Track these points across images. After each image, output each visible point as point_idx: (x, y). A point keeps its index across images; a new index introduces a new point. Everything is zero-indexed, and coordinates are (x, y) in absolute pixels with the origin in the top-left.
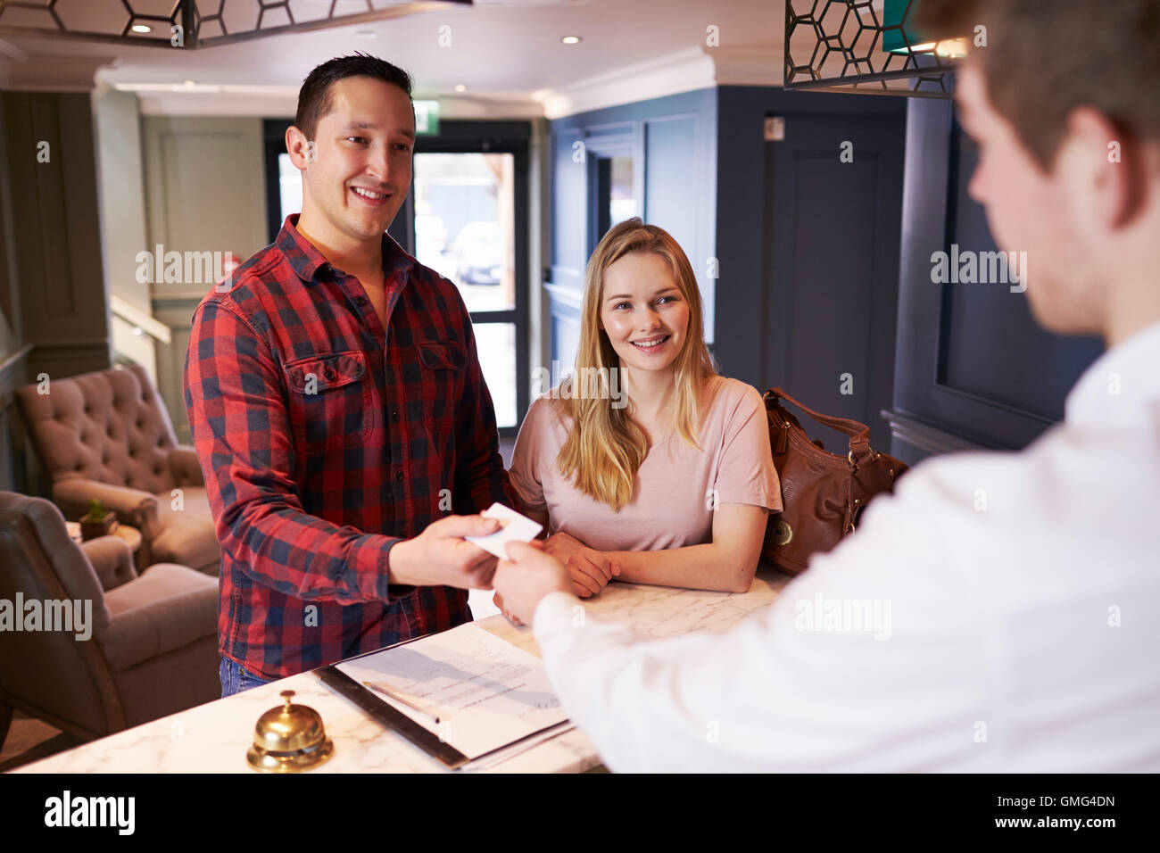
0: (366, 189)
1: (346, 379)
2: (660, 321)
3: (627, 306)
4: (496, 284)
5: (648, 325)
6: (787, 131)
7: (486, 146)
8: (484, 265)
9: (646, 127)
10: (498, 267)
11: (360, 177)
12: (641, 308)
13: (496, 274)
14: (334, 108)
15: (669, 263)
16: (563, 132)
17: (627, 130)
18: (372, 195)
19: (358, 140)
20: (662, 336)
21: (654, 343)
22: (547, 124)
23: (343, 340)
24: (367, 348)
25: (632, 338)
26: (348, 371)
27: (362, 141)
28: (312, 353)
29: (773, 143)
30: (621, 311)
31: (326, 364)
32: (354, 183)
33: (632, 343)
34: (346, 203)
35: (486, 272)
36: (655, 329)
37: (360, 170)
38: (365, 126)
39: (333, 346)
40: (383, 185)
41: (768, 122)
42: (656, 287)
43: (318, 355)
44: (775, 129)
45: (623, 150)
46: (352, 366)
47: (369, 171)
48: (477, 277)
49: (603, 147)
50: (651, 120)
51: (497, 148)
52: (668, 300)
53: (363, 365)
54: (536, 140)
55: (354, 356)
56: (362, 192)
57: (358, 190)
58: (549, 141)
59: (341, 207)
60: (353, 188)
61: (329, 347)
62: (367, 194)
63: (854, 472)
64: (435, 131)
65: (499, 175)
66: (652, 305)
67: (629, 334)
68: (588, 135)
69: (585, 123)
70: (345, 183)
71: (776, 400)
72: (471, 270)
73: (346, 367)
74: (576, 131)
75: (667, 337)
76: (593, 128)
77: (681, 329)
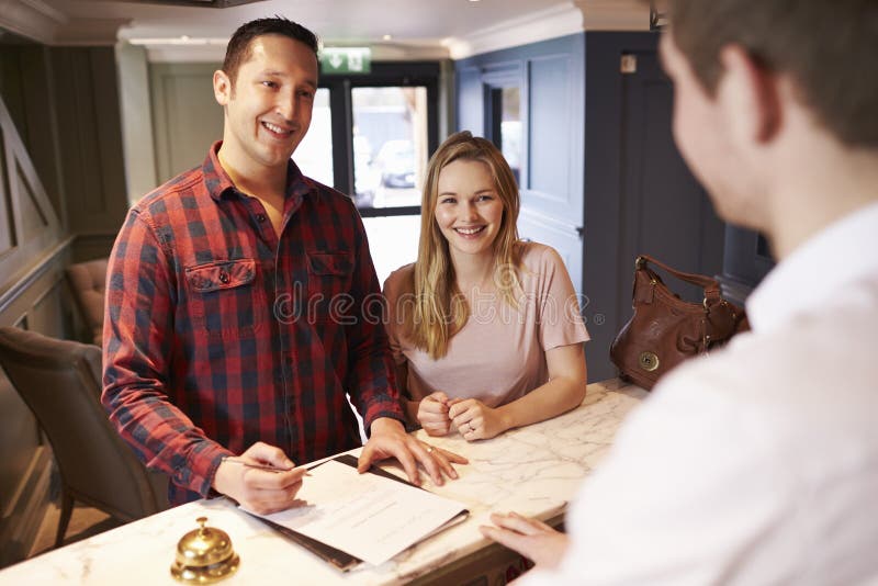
0: (274, 125)
1: (236, 282)
2: (478, 215)
3: (453, 200)
4: (411, 186)
5: (467, 218)
6: (638, 65)
7: (406, 81)
8: (401, 172)
9: (530, 64)
10: (412, 174)
11: (269, 114)
12: (464, 203)
13: (409, 179)
14: (254, 57)
15: (489, 170)
16: (464, 69)
17: (515, 67)
18: (278, 130)
19: (271, 84)
20: (479, 226)
21: (472, 231)
22: (452, 63)
23: (240, 249)
24: (260, 257)
25: (455, 225)
26: (239, 276)
27: (274, 86)
28: (211, 259)
29: (627, 75)
30: (448, 204)
31: (222, 269)
32: (264, 119)
33: (455, 229)
34: (257, 134)
35: (402, 177)
36: (473, 220)
37: (270, 109)
38: (277, 74)
39: (230, 254)
40: (288, 122)
41: (624, 58)
42: (477, 188)
43: (215, 262)
44: (629, 64)
45: (512, 83)
46: (243, 272)
47: (278, 110)
48: (395, 182)
49: (495, 80)
50: (533, 59)
51: (414, 83)
52: (485, 198)
53: (253, 271)
54: (444, 76)
55: (246, 264)
56: (271, 127)
57: (268, 125)
58: (454, 77)
59: (252, 138)
60: (264, 123)
61: (226, 255)
62: (275, 129)
63: (707, 314)
64: (368, 71)
65: (414, 104)
66: (472, 202)
67: (453, 222)
68: (484, 71)
69: (482, 62)
70: (257, 118)
71: (645, 263)
72: (391, 176)
73: (238, 274)
74: (474, 69)
75: (484, 227)
76: (489, 66)
77: (494, 221)
